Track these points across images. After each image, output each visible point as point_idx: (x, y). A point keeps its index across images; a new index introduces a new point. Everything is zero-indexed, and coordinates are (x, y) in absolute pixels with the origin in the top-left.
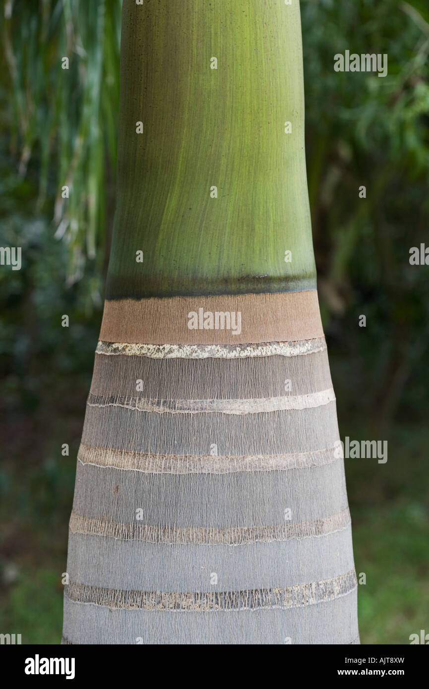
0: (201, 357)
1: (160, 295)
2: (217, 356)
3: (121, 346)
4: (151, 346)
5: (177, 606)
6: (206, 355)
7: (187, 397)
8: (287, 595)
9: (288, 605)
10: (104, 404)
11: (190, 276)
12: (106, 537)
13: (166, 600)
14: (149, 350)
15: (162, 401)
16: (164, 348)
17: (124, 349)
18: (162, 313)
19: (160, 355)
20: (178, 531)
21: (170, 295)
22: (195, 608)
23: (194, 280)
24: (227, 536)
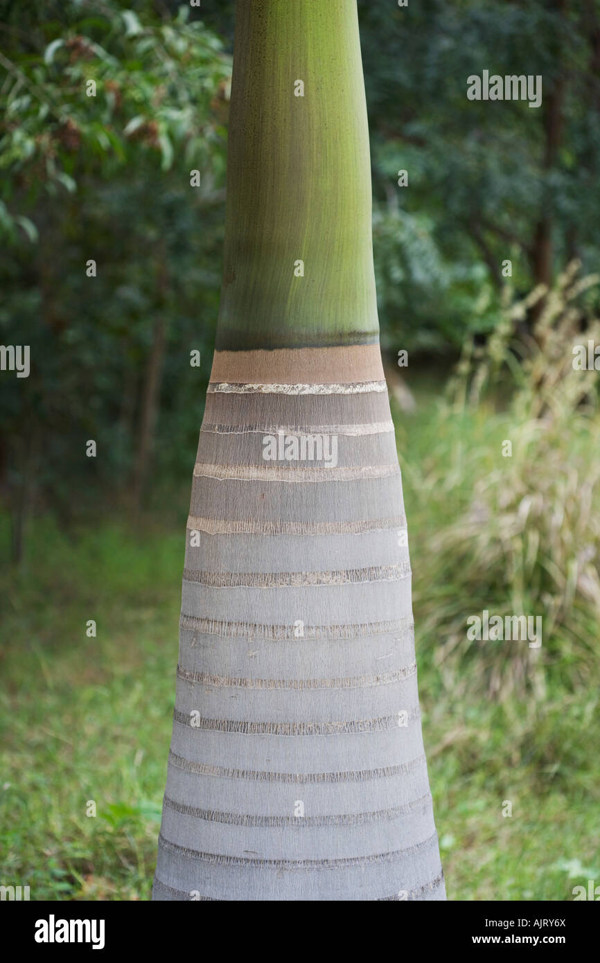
0: (327, 393)
1: (291, 347)
2: (338, 392)
3: (255, 386)
4: (286, 386)
5: (319, 582)
6: (330, 392)
7: (318, 424)
8: (390, 572)
9: (391, 578)
10: (242, 431)
11: (316, 332)
12: (255, 534)
13: (311, 578)
14: (285, 389)
15: (299, 427)
16: (297, 387)
17: (259, 388)
18: (294, 360)
19: (295, 392)
20: (318, 525)
21: (300, 346)
22: (332, 582)
23: (319, 335)
24: (353, 527)
